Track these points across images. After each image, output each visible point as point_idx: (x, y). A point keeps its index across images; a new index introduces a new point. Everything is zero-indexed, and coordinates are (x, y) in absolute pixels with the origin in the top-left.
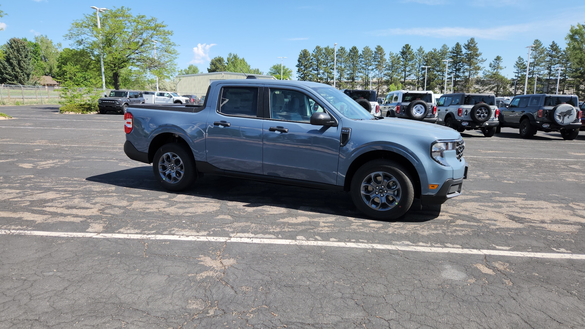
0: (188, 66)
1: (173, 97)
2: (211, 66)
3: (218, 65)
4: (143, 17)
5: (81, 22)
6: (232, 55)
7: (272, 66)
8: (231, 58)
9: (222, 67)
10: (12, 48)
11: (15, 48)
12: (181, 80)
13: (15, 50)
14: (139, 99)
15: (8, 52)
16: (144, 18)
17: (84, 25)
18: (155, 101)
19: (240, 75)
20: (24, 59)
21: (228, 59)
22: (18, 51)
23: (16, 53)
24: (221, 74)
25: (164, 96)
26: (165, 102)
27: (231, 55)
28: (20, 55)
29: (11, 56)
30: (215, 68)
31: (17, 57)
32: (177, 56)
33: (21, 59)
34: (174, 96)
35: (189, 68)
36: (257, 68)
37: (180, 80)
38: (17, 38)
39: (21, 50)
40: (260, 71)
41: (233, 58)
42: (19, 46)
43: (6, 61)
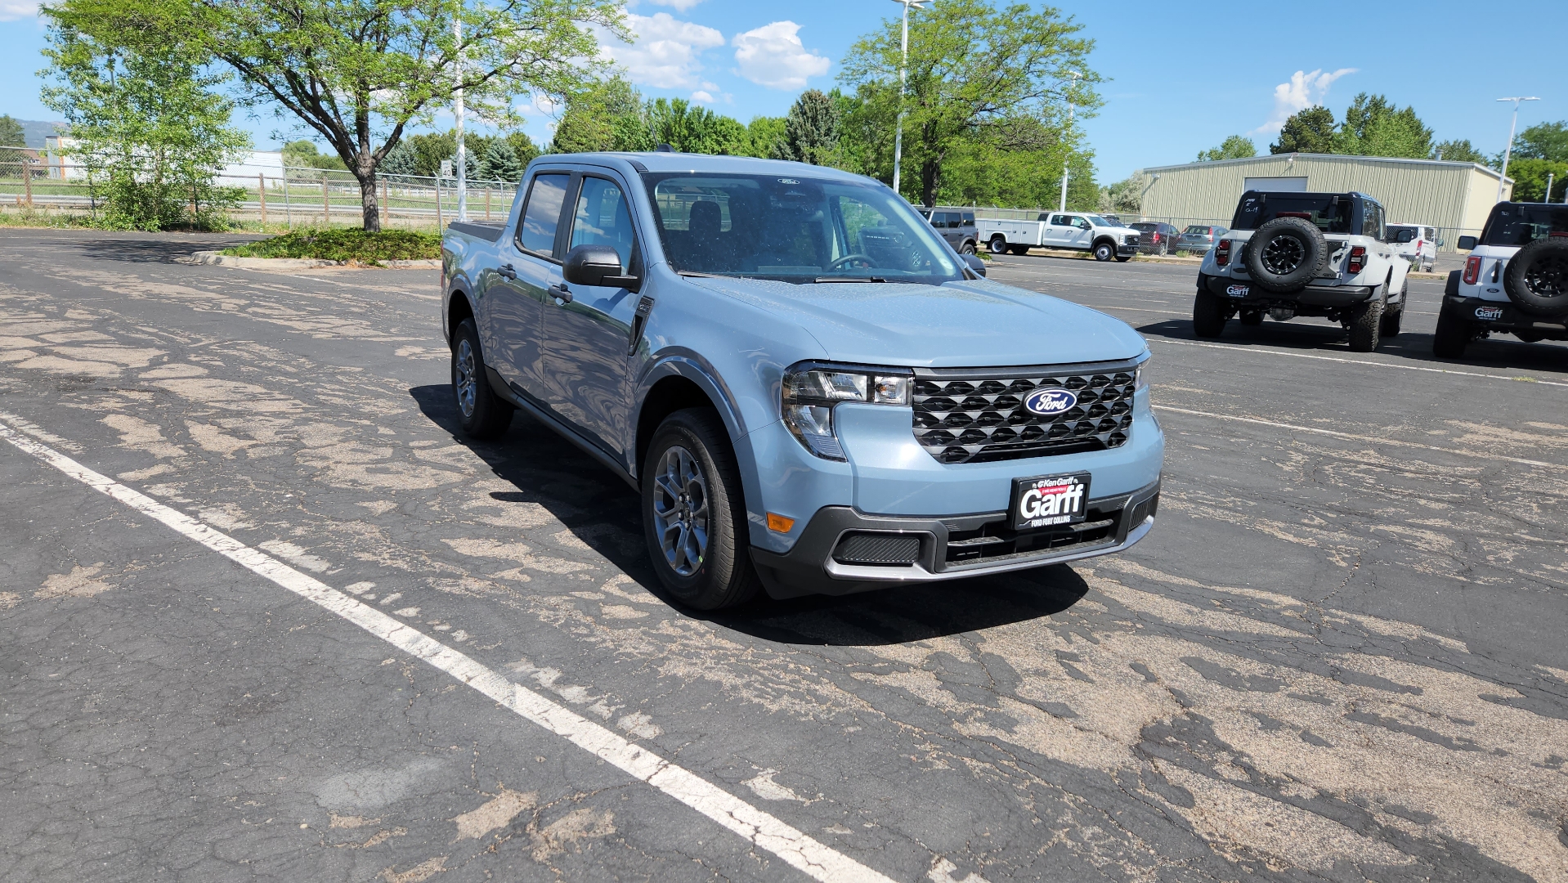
0: (1224, 140)
1: (1094, 227)
2: (1283, 137)
3: (1308, 133)
4: (1021, 10)
5: (874, 39)
6: (1367, 101)
7: (1523, 130)
8: (1363, 108)
9: (1321, 140)
10: (804, 113)
11: (809, 114)
12: (1158, 181)
13: (808, 118)
14: (961, 230)
15: (796, 124)
16: (1024, 14)
17: (878, 46)
18: (1045, 239)
19: (1352, 161)
20: (823, 139)
21: (1350, 111)
22: (814, 120)
23: (808, 125)
24: (1286, 159)
25: (1069, 224)
26: (1069, 241)
27: (1363, 101)
28: (817, 129)
29: (799, 132)
30: (1295, 142)
31: (810, 133)
32: (1095, 112)
33: (816, 138)
34: (1098, 224)
35: (1224, 147)
36: (1462, 139)
37: (1155, 179)
38: (816, 90)
39: (819, 117)
40: (1473, 149)
41: (1367, 109)
42: (818, 108)
43: (788, 144)
